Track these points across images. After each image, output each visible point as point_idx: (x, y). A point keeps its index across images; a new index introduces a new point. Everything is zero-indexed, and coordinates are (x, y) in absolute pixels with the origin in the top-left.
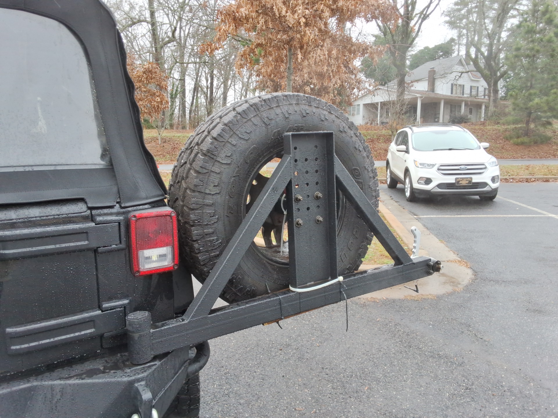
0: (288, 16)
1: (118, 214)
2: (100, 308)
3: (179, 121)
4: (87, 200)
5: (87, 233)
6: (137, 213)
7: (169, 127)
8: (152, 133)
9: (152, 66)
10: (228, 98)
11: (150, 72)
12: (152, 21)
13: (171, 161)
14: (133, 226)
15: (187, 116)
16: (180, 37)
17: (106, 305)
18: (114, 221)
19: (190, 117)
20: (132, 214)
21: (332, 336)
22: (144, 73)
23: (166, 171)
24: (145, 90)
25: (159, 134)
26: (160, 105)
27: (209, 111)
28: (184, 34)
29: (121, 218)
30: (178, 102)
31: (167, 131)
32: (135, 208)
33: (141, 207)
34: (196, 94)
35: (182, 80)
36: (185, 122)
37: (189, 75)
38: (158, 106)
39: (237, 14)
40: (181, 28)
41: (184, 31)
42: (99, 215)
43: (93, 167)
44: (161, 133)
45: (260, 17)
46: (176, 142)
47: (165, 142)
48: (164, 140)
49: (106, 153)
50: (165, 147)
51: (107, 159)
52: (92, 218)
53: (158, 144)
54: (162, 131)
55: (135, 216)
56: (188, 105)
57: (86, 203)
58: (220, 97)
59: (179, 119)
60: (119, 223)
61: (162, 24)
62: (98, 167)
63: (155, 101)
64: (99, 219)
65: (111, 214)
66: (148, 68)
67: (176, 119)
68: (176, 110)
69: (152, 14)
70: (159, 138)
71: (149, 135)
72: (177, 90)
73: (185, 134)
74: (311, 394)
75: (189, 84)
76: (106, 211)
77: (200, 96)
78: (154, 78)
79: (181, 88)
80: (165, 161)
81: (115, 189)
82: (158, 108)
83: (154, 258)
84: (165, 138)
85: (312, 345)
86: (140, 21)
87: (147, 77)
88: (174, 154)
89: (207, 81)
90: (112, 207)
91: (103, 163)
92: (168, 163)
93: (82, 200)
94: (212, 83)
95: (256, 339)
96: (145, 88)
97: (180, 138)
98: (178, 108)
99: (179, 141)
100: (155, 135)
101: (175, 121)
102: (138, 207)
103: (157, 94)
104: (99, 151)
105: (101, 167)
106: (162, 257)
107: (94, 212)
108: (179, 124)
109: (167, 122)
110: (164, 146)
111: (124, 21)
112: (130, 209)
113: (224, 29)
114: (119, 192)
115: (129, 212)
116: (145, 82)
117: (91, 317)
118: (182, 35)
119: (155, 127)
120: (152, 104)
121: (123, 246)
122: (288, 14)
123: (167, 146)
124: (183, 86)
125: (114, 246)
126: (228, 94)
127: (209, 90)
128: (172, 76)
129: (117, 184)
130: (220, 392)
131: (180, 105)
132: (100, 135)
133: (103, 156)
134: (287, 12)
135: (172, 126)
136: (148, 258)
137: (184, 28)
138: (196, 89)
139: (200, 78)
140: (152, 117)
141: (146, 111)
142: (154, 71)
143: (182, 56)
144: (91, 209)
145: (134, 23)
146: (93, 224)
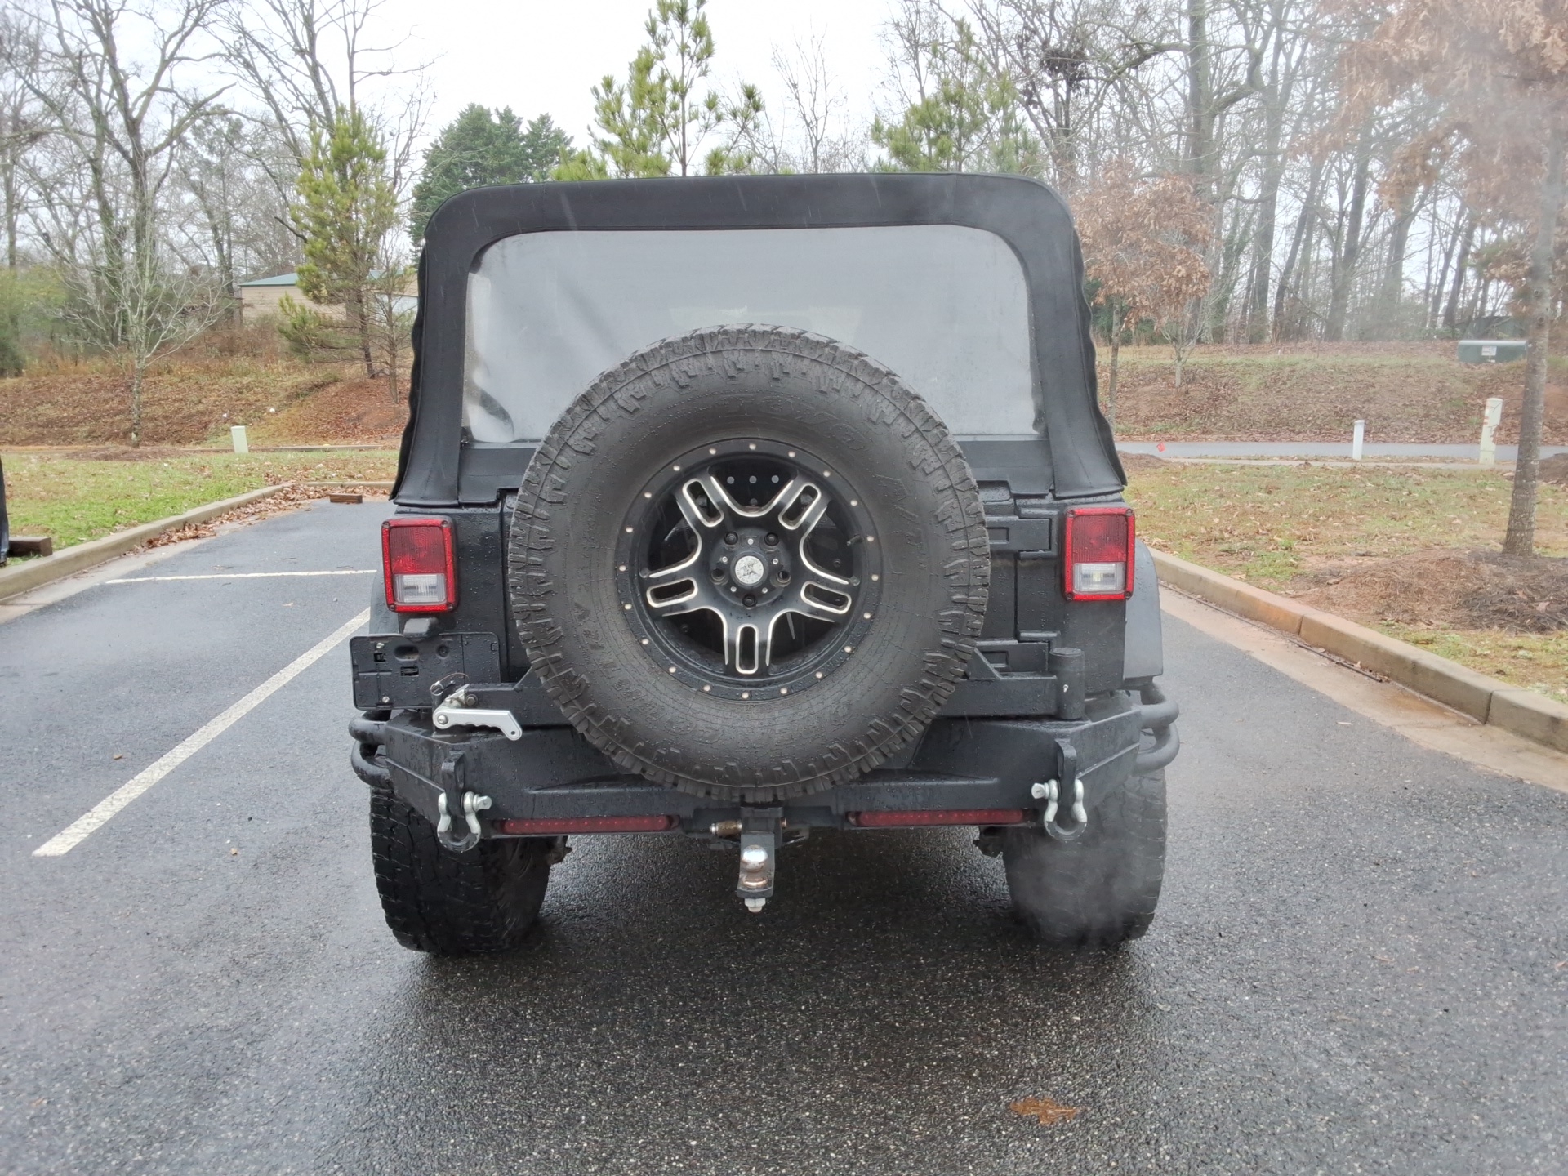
0: (1549, 47)
1: (1049, 507)
2: (1017, 636)
3: (1244, 318)
4: (1011, 484)
5: (1007, 529)
6: (1076, 508)
7: (1209, 336)
8: (1161, 356)
9: (1174, 184)
10: (1408, 242)
11: (1169, 201)
12: (1193, 45)
13: (1204, 433)
14: (1069, 526)
15: (1271, 302)
16: (1273, 73)
17: (1024, 634)
18: (1044, 517)
19: (1279, 306)
20: (1069, 508)
21: (1520, 866)
22: (1152, 204)
23: (1183, 461)
24: (1149, 247)
25: (1180, 359)
26: (1184, 287)
27: (1338, 285)
28: (1288, 65)
29: (1055, 512)
30: (1245, 266)
31: (1203, 348)
32: (1074, 500)
33: (1083, 500)
34: (1304, 236)
35: (1267, 203)
36: (1264, 319)
37: (1290, 183)
38: (1179, 290)
39: (1396, 59)
40: (1279, 46)
41: (1288, 56)
42: (1025, 506)
43: (1023, 439)
44: (1184, 356)
45: (1461, 61)
46: (1224, 380)
47: (1192, 381)
48: (1191, 376)
49: (1041, 418)
50: (1192, 394)
51: (1042, 427)
52: (1016, 511)
53: (1173, 386)
54: (1188, 349)
55: (1073, 512)
56: (1274, 274)
57: (1009, 488)
58: (1383, 239)
59: (1244, 311)
60: (1051, 520)
61: (1223, 48)
62: (1028, 439)
63: (1172, 276)
64: (1025, 511)
65: (1040, 506)
66: (1164, 190)
67: (1238, 310)
68: (1238, 287)
69: (1197, 26)
70: (1178, 372)
71: (1151, 363)
72: (1245, 232)
73: (1252, 357)
74: (1419, 945)
75: (1288, 209)
76: (1034, 501)
77: (1318, 242)
78: (1176, 214)
79: (1261, 224)
80: (1187, 433)
81: (1048, 471)
82: (1177, 295)
83: (1096, 578)
84: (1193, 368)
85: (1459, 871)
86: (1159, 49)
87: (1158, 214)
88: (1213, 413)
89: (1342, 195)
90: (1042, 496)
91: (1035, 433)
92: (1193, 439)
93: (1003, 484)
94: (1358, 203)
95: (1323, 836)
96: (1152, 242)
97: (1238, 368)
98: (1245, 280)
99: (1232, 377)
100: (1168, 361)
101: (1235, 316)
102: (1079, 500)
103: (1179, 257)
104: (1031, 415)
105: (1032, 439)
106: (1108, 577)
107: (1020, 502)
108: (1242, 327)
109: (1207, 324)
110: (1187, 392)
111: (1118, 54)
112: (1066, 501)
113: (1361, 94)
114: (1054, 477)
115: (1066, 505)
116: (1152, 227)
117: (1004, 646)
118: (1281, 68)
119: (1169, 338)
120: (1165, 283)
121: (1054, 553)
122: (1549, 40)
123: (1196, 391)
124: (1268, 217)
125: (1041, 552)
126: (1412, 230)
127: (1346, 221)
128: (1235, 192)
129: (1051, 464)
130: (1218, 897)
131: (1252, 271)
132: (1034, 392)
133: (1036, 424)
134: (1547, 34)
135: (1219, 335)
136: (1087, 576)
137: (1288, 46)
138: (1308, 221)
139: (1323, 187)
140: (1160, 318)
141: (1145, 303)
142: (1178, 196)
143: (1274, 134)
144: (1016, 497)
145: (1145, 56)
146: (1016, 518)
